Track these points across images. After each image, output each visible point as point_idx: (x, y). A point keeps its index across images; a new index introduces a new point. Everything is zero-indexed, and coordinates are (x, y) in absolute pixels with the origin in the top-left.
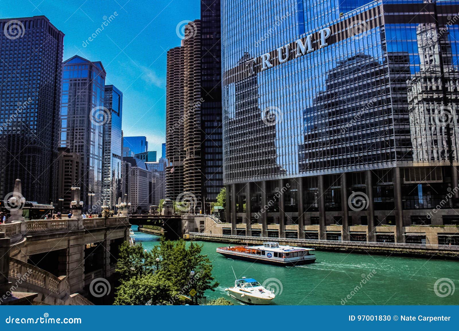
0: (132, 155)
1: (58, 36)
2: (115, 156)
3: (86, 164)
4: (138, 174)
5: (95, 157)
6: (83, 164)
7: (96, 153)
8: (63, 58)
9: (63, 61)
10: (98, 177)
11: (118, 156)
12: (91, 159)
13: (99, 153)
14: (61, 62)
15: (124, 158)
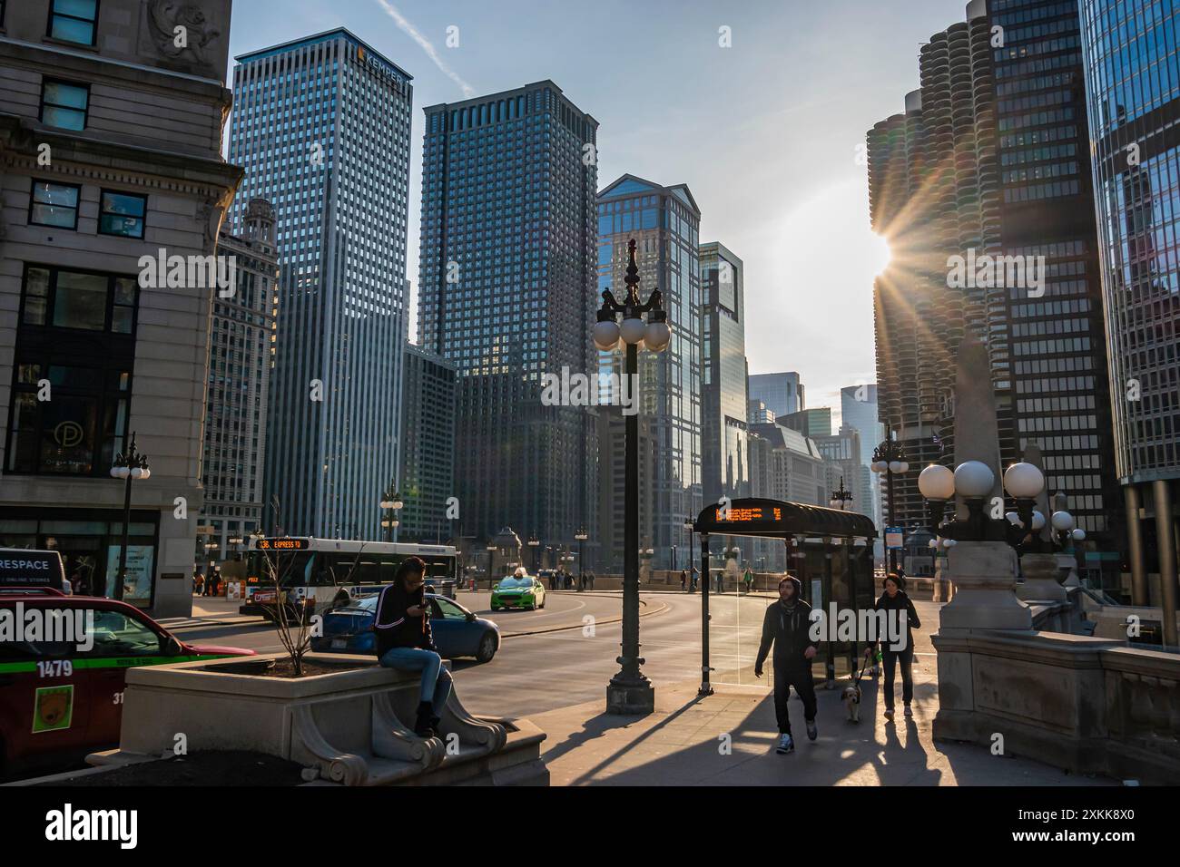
0: (770, 417)
1: (584, 128)
2: (731, 421)
3: (663, 444)
4: (790, 467)
5: (685, 425)
6: (656, 444)
7: (687, 417)
8: (599, 182)
9: (598, 191)
10: (693, 476)
11: (738, 421)
12: (675, 430)
13: (692, 414)
14: (593, 193)
15: (751, 425)
